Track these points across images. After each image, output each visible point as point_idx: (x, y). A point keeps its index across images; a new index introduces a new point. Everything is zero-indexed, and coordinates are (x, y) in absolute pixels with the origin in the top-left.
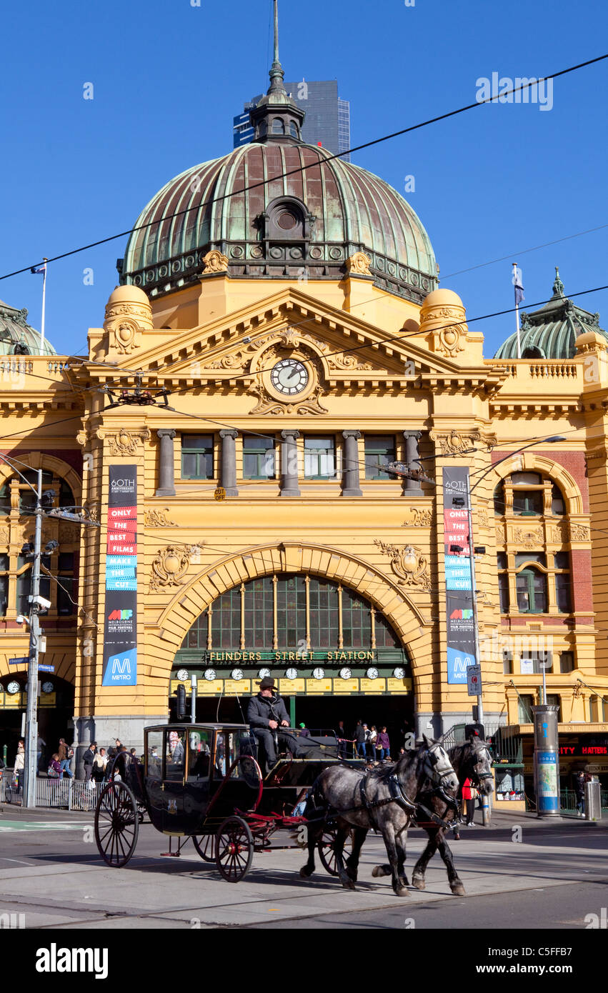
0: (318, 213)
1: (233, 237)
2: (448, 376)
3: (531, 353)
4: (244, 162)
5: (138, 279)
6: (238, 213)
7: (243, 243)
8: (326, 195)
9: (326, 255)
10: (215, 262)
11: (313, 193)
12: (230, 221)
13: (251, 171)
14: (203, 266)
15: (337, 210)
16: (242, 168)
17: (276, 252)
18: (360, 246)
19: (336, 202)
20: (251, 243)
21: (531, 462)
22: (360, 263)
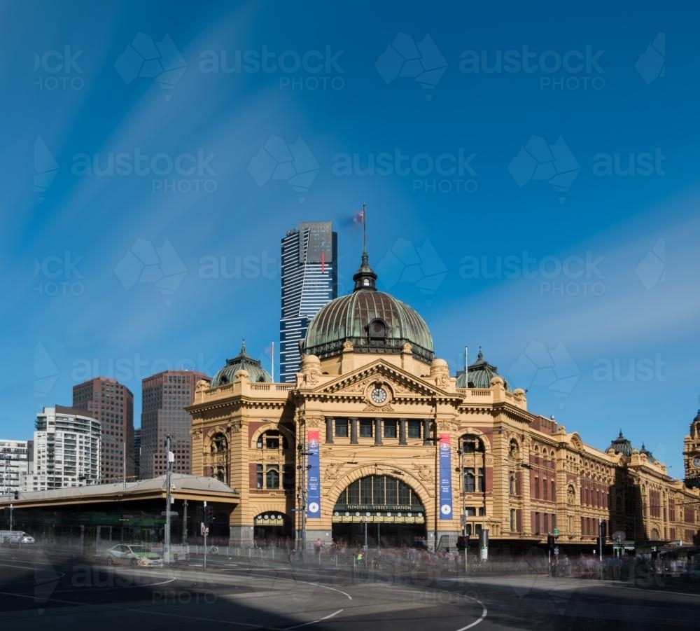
0: (390, 325)
1: (355, 335)
2: (443, 397)
3: (471, 385)
4: (357, 301)
5: (312, 351)
6: (357, 325)
7: (359, 338)
8: (393, 317)
9: (393, 344)
10: (348, 346)
11: (388, 316)
12: (354, 328)
13: (361, 306)
14: (342, 348)
15: (398, 324)
16: (357, 304)
17: (373, 342)
18: (407, 340)
19: (397, 320)
20: (363, 338)
21: (471, 431)
22: (408, 348)
